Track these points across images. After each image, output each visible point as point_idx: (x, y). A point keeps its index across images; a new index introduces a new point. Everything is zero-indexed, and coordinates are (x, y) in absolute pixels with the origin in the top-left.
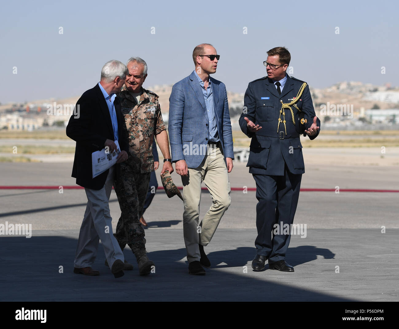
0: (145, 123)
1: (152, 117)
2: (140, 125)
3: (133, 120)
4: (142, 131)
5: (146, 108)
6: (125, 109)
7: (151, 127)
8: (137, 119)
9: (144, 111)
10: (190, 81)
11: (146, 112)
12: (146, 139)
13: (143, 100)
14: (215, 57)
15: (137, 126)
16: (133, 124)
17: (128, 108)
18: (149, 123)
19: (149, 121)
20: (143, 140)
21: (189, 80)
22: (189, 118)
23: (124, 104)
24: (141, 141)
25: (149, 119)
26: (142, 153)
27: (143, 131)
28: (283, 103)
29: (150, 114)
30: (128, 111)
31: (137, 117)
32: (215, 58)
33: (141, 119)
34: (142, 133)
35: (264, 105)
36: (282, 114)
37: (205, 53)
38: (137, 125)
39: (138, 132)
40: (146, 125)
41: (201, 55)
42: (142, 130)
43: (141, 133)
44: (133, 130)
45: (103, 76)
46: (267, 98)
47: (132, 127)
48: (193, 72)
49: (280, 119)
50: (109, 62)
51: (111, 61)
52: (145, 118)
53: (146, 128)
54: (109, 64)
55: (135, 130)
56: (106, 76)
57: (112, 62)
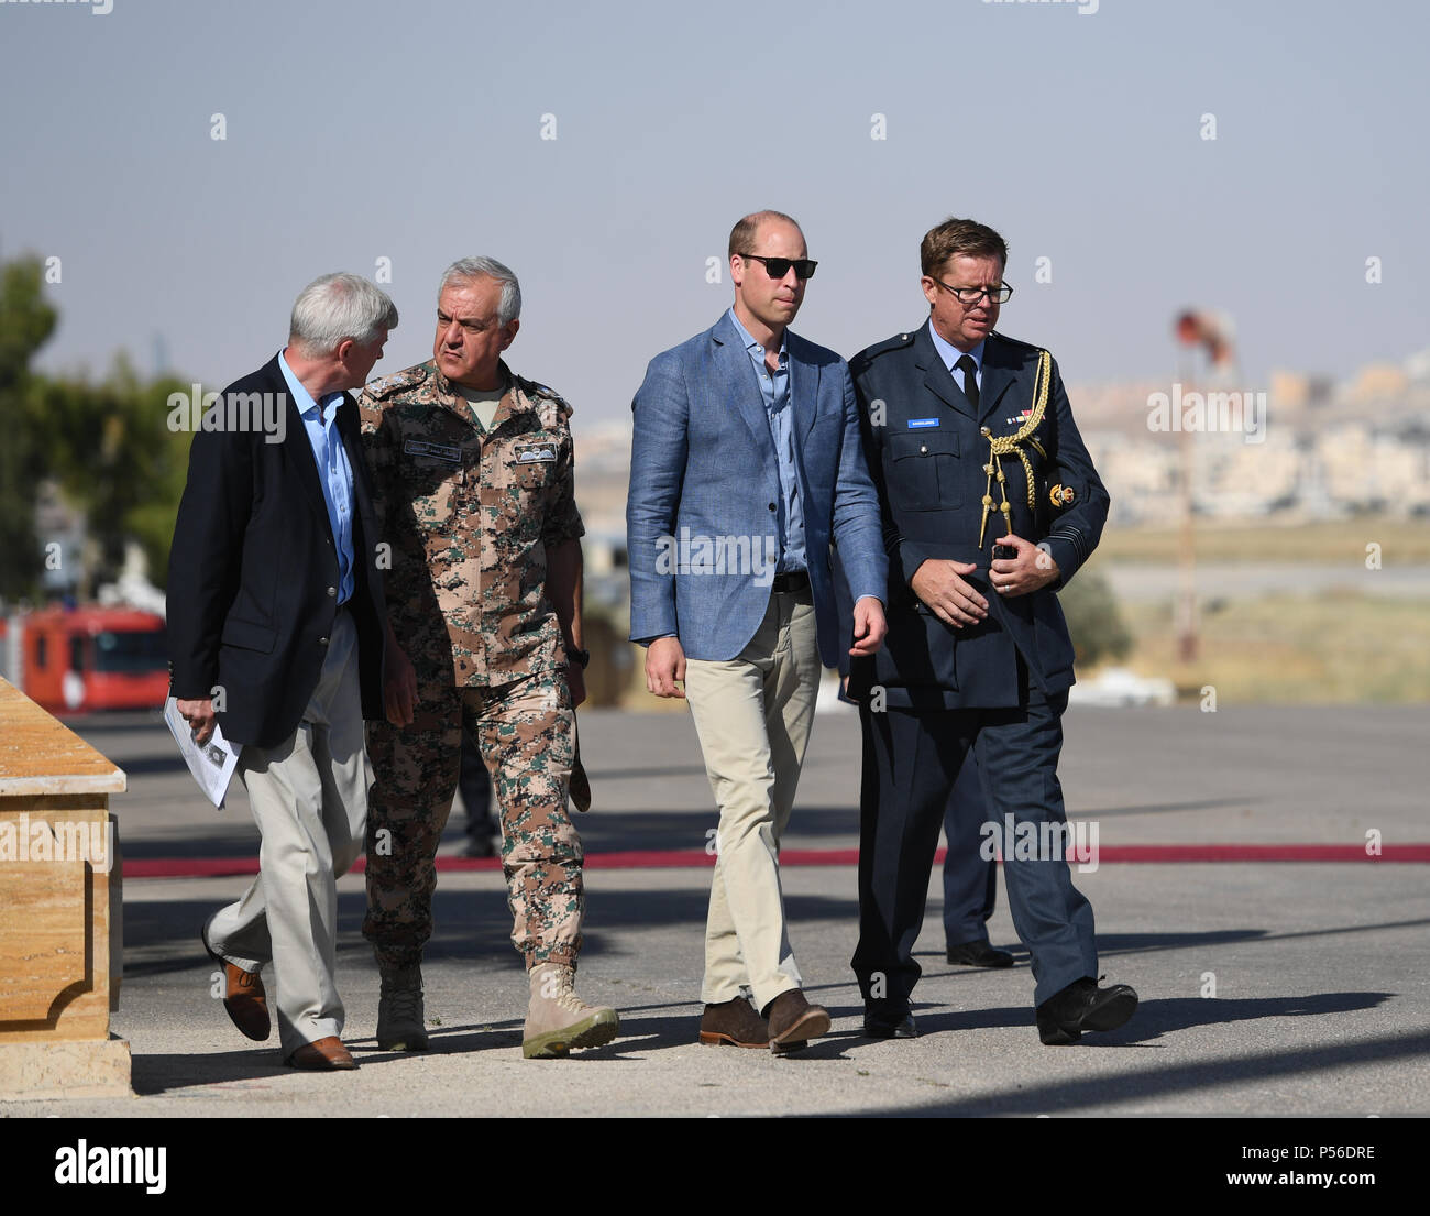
0: (509, 501)
1: (536, 483)
2: (487, 509)
3: (461, 491)
4: (491, 532)
5: (516, 449)
6: (434, 448)
7: (532, 521)
8: (478, 487)
9: (509, 459)
10: (714, 346)
11: (514, 462)
12: (507, 563)
13: (507, 417)
14: (792, 268)
15: (476, 513)
16: (462, 504)
17: (449, 444)
18: (525, 506)
19: (523, 495)
20: (497, 567)
21: (709, 342)
22: (706, 482)
23: (433, 429)
24: (488, 569)
25: (526, 490)
26: (491, 613)
27: (498, 533)
28: (990, 438)
29: (530, 470)
30: (447, 454)
31: (479, 478)
32: (791, 271)
33: (495, 487)
34: (494, 539)
35: (924, 449)
36: (994, 477)
37: (755, 248)
38: (478, 510)
39: (479, 534)
40: (514, 511)
41: (743, 251)
42: (494, 527)
43: (487, 540)
44: (459, 527)
45: (296, 332)
46: (931, 423)
47: (457, 514)
48: (726, 313)
49: (987, 499)
50: (321, 281)
51: (330, 277)
52: (509, 486)
53: (512, 520)
54: (321, 290)
55: (466, 526)
56: (305, 333)
57: (331, 283)
